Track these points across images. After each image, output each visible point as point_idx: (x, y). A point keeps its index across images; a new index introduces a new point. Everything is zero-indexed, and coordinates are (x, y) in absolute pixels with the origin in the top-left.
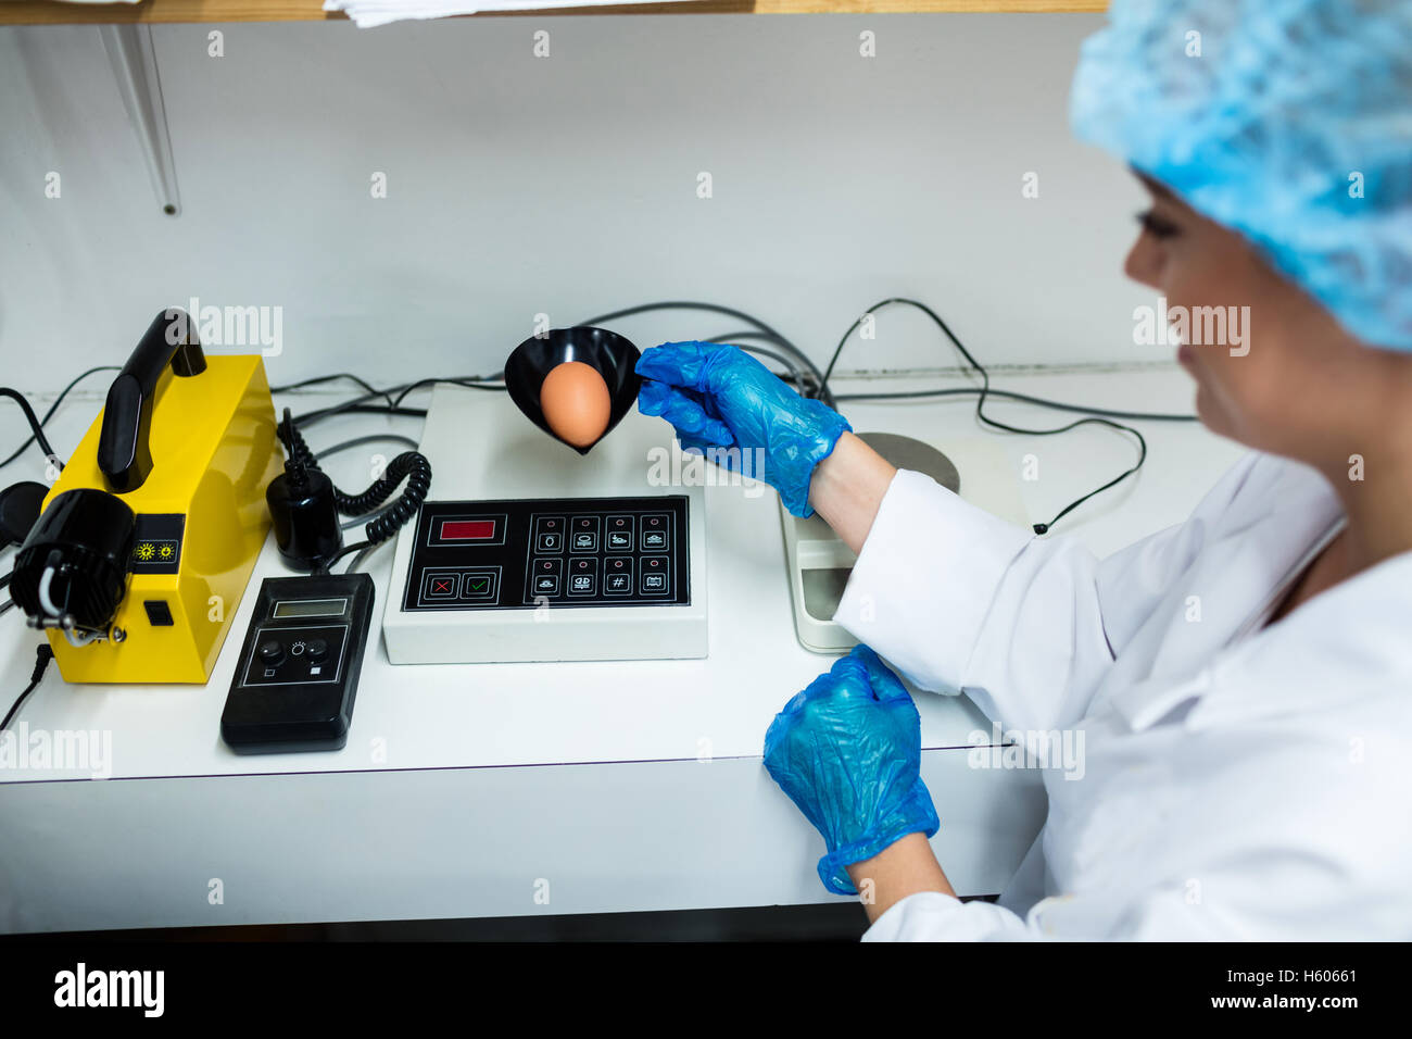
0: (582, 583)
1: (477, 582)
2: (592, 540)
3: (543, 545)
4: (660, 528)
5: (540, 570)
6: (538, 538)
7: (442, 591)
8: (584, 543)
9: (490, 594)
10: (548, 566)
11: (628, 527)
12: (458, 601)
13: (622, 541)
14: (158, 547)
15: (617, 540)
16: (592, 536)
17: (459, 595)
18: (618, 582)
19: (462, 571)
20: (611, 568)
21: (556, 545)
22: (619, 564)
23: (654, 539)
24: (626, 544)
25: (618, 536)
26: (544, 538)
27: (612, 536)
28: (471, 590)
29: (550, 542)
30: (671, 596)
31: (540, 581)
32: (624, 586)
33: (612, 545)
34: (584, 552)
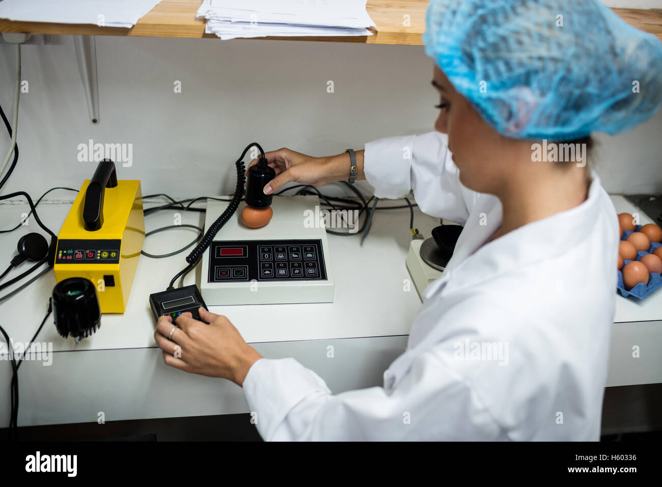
0: (282, 272)
1: (238, 272)
2: (284, 256)
3: (264, 257)
4: (311, 251)
5: (264, 267)
6: (262, 255)
7: (224, 275)
8: (281, 256)
9: (244, 276)
10: (267, 265)
11: (298, 250)
12: (232, 279)
13: (296, 256)
14: (110, 253)
15: (294, 256)
16: (284, 254)
17: (231, 276)
18: (297, 271)
19: (231, 268)
20: (293, 266)
21: (269, 257)
22: (296, 265)
23: (309, 255)
24: (298, 257)
25: (295, 254)
26: (264, 255)
27: (292, 254)
28: (236, 274)
29: (267, 256)
30: (319, 277)
31: (265, 271)
32: (299, 273)
33: (293, 257)
34: (281, 260)
